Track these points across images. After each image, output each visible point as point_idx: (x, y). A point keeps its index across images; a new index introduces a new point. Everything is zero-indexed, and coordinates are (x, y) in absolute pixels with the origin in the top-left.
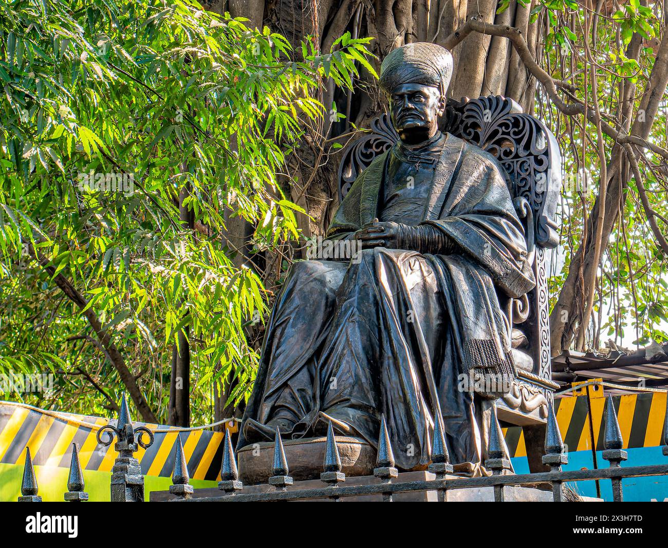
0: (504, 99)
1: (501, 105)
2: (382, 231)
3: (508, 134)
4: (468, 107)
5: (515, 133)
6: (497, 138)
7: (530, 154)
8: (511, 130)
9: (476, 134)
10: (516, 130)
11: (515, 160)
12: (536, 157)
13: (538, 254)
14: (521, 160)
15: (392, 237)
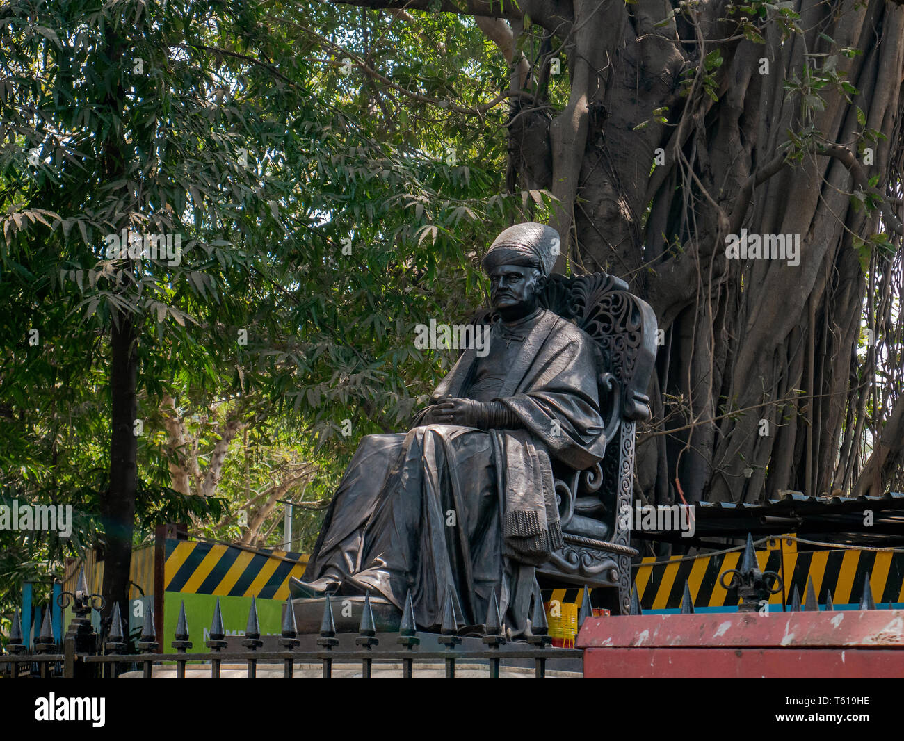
0: (607, 275)
1: (604, 283)
2: (452, 407)
3: (608, 310)
4: (576, 283)
5: (615, 310)
6: (598, 314)
7: (625, 331)
8: (611, 307)
9: (581, 310)
10: (616, 307)
11: (612, 336)
12: (630, 333)
13: (623, 427)
14: (617, 336)
15: (462, 413)
